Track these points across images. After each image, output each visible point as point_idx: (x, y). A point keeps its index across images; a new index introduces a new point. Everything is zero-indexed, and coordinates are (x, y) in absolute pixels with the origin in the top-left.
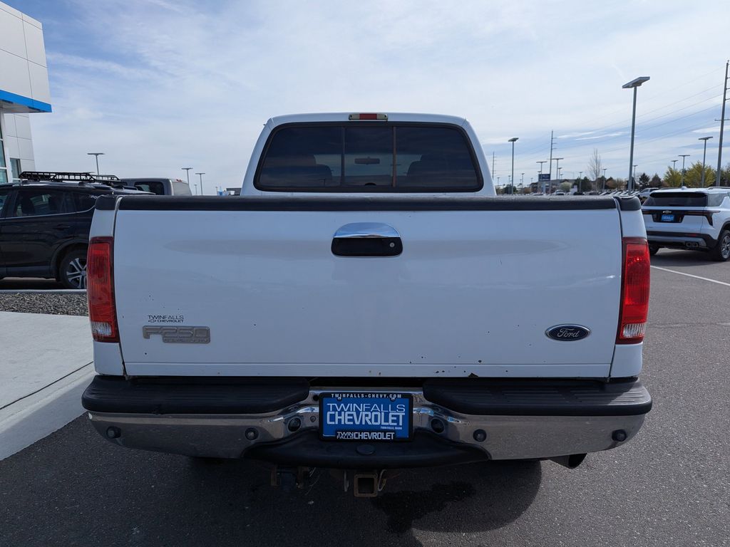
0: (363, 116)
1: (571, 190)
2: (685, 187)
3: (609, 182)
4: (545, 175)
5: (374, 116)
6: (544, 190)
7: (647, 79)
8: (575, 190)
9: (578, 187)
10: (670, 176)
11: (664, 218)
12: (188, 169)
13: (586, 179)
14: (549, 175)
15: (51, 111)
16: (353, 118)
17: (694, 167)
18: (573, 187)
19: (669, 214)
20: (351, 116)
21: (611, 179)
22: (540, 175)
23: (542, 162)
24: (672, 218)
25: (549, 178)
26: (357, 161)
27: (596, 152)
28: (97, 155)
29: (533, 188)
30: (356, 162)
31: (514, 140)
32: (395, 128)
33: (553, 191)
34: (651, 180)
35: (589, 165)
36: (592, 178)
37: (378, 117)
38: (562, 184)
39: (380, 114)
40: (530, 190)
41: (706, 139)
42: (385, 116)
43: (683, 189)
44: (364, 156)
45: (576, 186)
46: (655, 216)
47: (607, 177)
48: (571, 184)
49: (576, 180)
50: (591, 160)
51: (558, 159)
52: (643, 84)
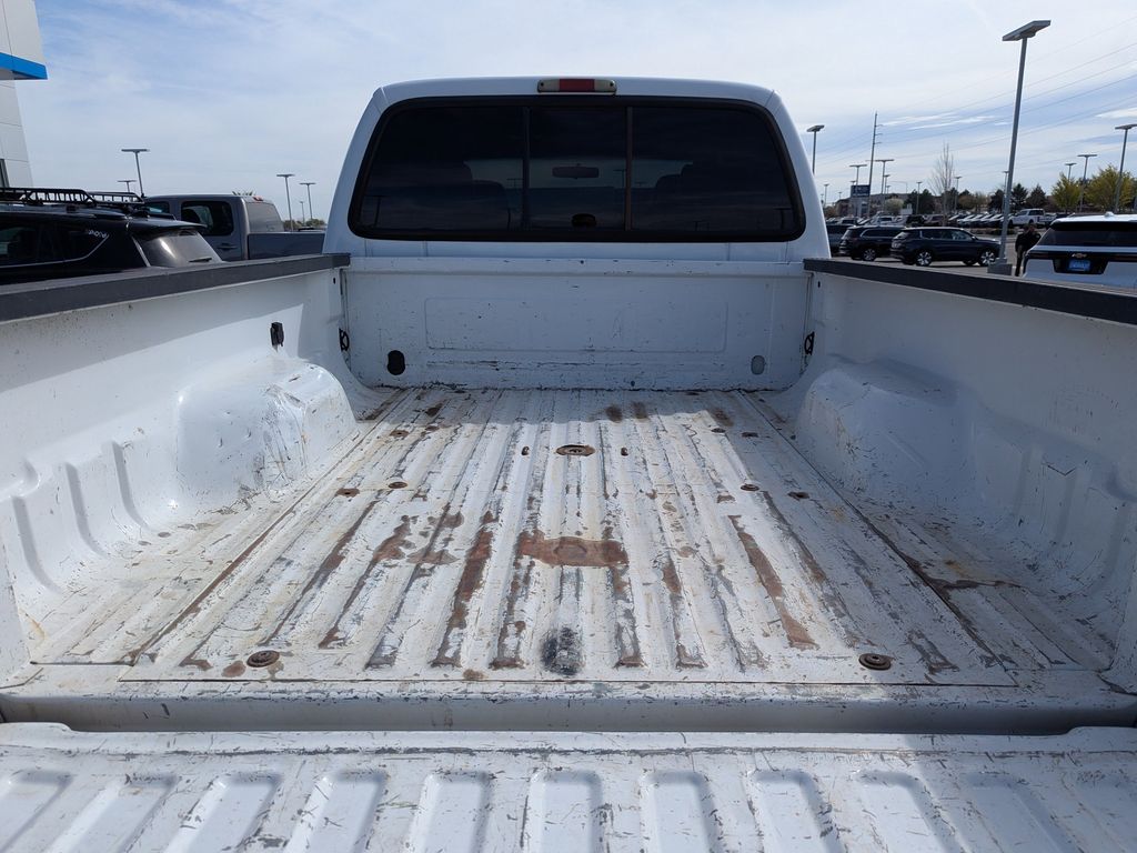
0: (566, 83)
1: (903, 211)
2: (1110, 213)
3: (964, 198)
4: (862, 186)
5: (588, 83)
6: (860, 212)
7: (1045, 24)
8: (909, 211)
9: (914, 207)
10: (1061, 188)
11: (1073, 265)
12: (286, 176)
13: (926, 192)
14: (869, 187)
15: (45, 77)
16: (545, 87)
17: (1102, 173)
18: (904, 207)
19: (1083, 258)
20: (542, 83)
21: (966, 193)
22: (854, 187)
23: (858, 166)
24: (1085, 266)
25: (868, 191)
26: (557, 172)
27: (947, 149)
28: (137, 151)
29: (842, 207)
30: (555, 174)
31: (816, 129)
32: (630, 110)
33: (873, 213)
34: (1029, 195)
35: (934, 171)
36: (936, 192)
37: (596, 87)
38: (889, 201)
39: (602, 81)
40: (837, 213)
41: (1127, 128)
42: (610, 84)
43: (1108, 216)
44: (570, 163)
45: (910, 205)
46: (1058, 262)
47: (960, 191)
48: (901, 202)
49: (909, 195)
50: (938, 163)
51: (884, 161)
52: (1037, 33)
